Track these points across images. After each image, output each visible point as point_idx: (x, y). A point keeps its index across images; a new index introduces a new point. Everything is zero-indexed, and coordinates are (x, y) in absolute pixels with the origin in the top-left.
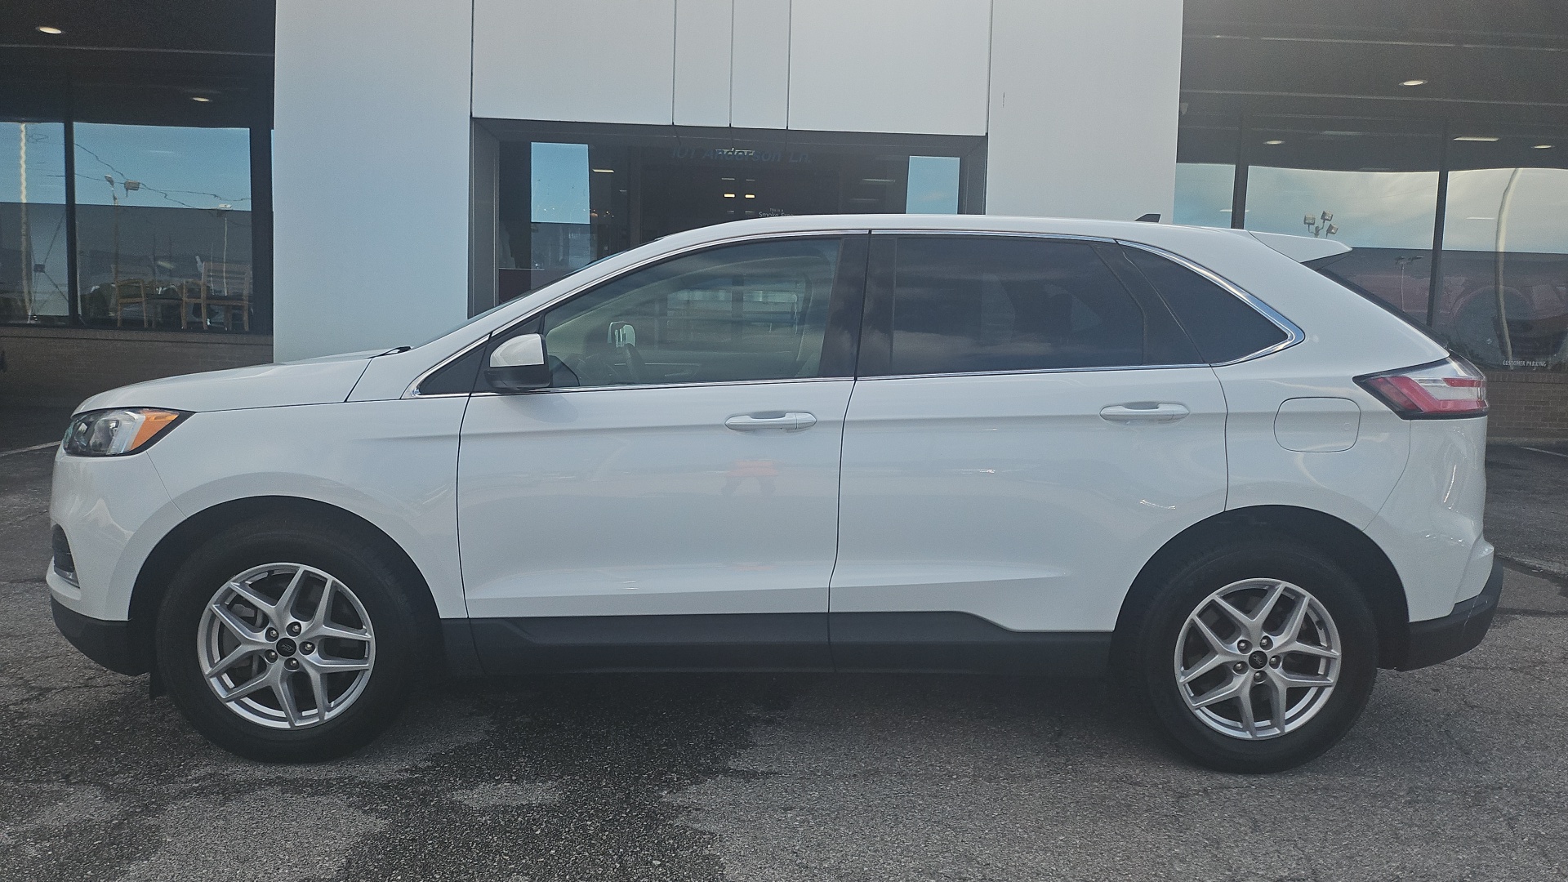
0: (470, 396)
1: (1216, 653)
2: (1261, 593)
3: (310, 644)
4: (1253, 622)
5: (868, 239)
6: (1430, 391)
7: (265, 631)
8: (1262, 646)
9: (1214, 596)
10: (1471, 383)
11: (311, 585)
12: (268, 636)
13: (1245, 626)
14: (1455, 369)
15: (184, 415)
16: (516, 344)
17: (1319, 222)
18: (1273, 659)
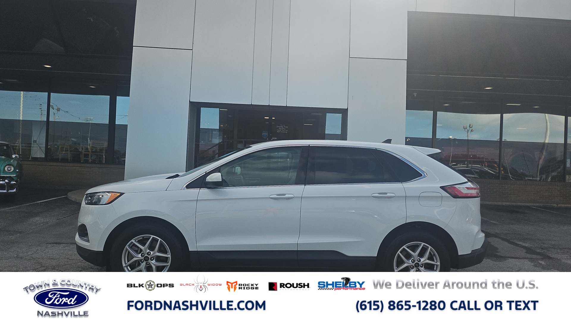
0: (200, 189)
1: (405, 263)
2: (417, 246)
3: (153, 258)
4: (415, 254)
5: (309, 147)
6: (462, 191)
7: (141, 254)
8: (418, 261)
9: (404, 247)
10: (475, 189)
11: (154, 241)
12: (141, 255)
13: (412, 255)
14: (469, 185)
15: (122, 194)
16: (214, 175)
17: (468, 128)
18: (421, 265)
